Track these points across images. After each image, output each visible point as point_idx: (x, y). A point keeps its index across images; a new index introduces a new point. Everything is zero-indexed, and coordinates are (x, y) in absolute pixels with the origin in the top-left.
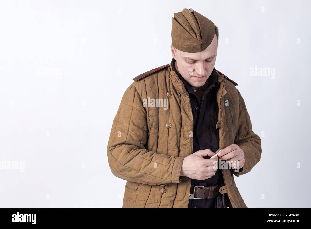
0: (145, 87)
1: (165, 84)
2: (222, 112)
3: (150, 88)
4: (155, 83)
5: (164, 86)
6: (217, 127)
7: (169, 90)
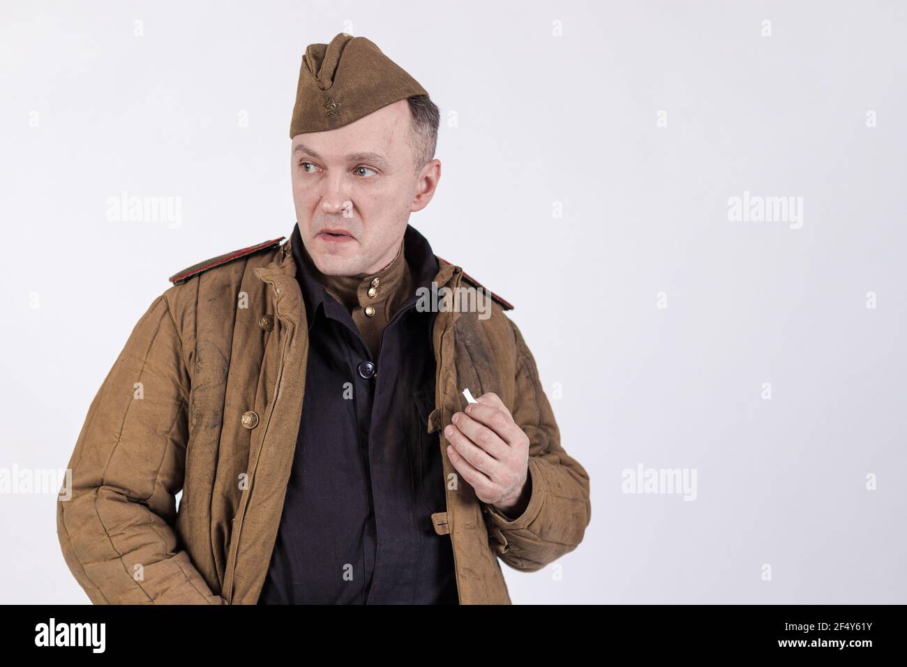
0: (194, 300)
1: (260, 291)
2: (447, 379)
3: (210, 300)
4: (229, 286)
5: (255, 297)
6: (430, 428)
7: (269, 312)
